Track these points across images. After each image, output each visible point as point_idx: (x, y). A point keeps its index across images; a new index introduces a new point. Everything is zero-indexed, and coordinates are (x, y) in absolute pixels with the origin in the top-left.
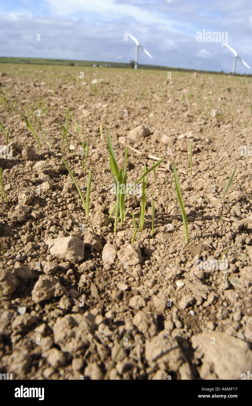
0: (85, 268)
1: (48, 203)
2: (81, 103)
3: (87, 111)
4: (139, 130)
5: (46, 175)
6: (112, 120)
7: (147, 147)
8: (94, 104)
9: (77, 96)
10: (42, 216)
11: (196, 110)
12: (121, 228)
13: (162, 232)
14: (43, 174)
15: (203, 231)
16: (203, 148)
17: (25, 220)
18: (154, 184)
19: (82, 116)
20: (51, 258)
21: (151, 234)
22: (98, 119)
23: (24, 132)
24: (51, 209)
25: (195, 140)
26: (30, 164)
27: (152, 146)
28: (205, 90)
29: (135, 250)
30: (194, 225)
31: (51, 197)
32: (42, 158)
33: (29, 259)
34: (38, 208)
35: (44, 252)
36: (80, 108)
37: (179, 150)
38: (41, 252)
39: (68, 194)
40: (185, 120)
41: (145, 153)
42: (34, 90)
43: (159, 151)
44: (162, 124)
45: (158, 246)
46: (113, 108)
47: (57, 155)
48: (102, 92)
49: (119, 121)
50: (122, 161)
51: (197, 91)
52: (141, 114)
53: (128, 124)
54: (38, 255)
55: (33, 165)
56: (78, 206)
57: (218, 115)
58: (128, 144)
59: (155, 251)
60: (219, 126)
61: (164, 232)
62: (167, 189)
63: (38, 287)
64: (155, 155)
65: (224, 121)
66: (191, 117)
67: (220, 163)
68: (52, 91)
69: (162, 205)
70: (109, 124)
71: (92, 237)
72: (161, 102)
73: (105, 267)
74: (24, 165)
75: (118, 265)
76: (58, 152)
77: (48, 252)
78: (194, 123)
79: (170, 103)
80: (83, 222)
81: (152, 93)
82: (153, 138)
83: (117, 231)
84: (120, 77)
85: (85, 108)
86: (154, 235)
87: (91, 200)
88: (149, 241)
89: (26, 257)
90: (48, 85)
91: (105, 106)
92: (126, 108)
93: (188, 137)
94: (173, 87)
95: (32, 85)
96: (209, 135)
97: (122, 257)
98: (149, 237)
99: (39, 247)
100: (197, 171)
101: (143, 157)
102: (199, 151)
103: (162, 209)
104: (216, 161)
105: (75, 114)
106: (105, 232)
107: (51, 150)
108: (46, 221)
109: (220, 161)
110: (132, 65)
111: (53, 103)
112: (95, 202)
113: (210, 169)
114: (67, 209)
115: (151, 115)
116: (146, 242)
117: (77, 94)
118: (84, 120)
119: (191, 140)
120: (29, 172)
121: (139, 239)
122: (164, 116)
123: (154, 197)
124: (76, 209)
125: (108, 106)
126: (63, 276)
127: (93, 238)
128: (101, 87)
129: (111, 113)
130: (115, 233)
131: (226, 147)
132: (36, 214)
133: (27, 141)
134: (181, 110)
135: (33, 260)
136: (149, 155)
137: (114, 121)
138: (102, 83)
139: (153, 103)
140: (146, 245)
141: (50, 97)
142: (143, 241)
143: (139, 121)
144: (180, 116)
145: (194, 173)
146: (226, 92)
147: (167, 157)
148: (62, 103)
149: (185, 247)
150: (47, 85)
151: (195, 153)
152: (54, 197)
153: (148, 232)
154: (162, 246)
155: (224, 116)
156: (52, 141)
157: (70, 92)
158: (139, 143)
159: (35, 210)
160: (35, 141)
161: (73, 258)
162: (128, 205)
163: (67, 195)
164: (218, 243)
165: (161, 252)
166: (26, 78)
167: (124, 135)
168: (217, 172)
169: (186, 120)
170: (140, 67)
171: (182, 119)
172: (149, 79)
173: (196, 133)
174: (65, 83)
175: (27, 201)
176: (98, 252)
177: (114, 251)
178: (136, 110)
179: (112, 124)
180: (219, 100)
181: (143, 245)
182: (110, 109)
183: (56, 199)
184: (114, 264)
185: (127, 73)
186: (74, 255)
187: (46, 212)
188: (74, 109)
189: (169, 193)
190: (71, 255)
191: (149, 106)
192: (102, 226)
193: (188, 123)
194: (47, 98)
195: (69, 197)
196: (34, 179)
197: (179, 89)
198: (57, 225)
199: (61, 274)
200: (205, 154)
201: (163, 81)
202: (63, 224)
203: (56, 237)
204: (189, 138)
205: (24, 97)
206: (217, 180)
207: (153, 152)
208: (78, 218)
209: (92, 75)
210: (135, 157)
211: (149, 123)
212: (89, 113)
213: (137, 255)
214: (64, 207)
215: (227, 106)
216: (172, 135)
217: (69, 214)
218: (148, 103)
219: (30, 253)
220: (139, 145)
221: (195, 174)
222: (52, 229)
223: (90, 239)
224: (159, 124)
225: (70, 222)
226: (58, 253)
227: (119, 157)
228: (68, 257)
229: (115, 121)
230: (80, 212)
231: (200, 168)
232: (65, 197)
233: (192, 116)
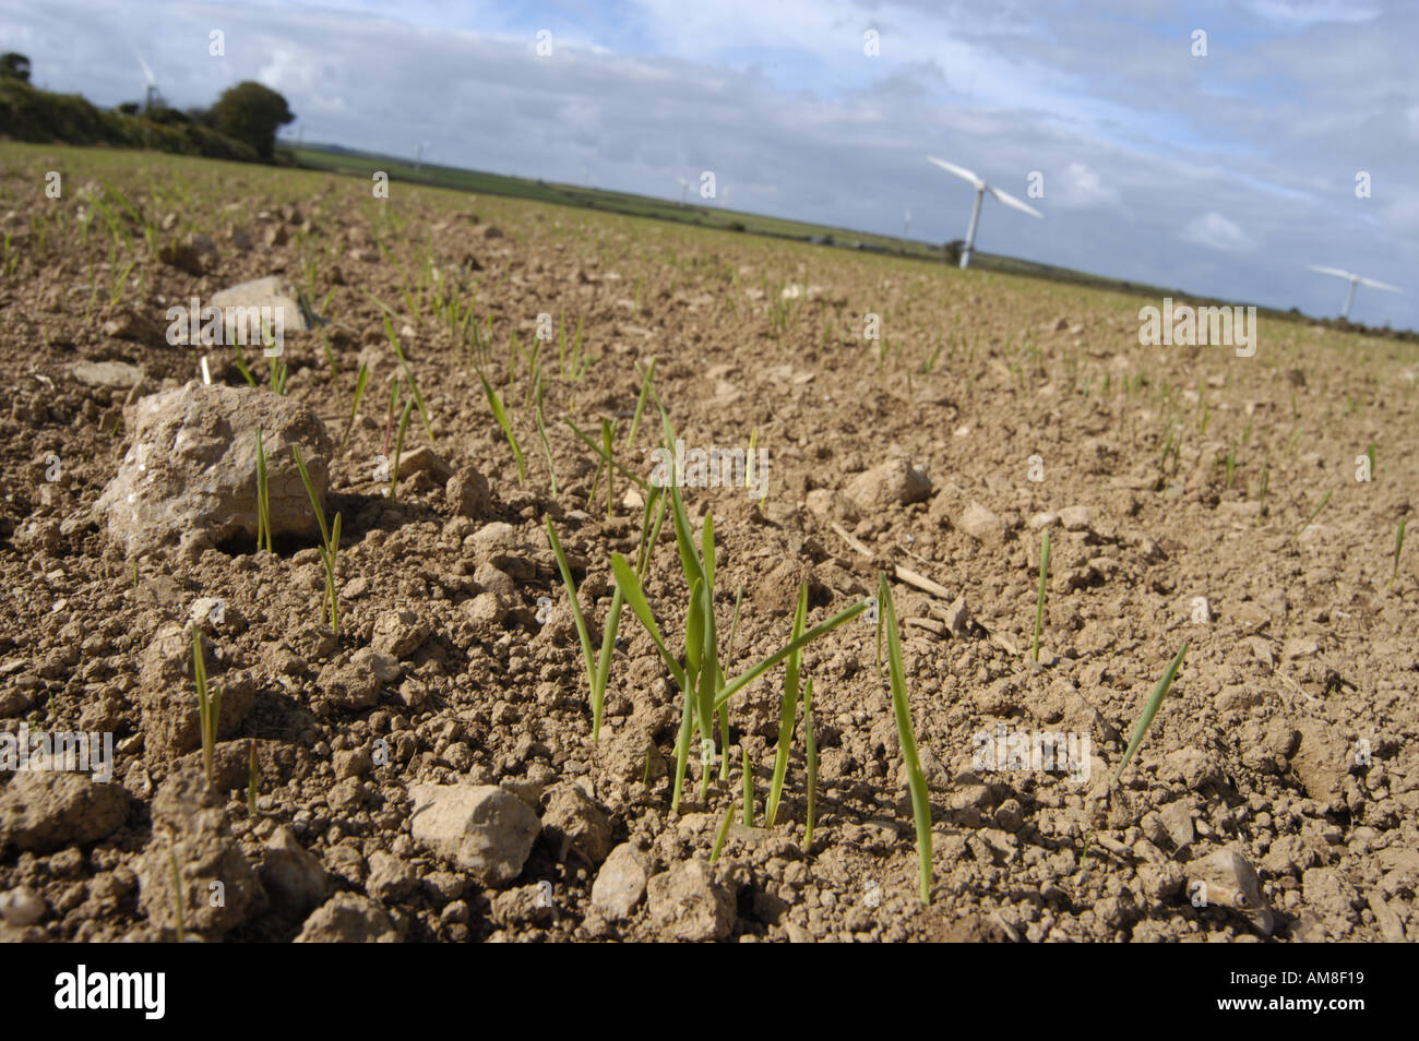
0: (512, 909)
1: (473, 664)
2: (721, 356)
3: (732, 388)
4: (890, 473)
5: (498, 573)
6: (812, 428)
7: (903, 538)
8: (766, 366)
9: (715, 331)
10: (434, 702)
11: (1141, 435)
12: (700, 801)
13: (848, 844)
14: (489, 567)
15: (1002, 871)
16: (1114, 571)
17: (372, 703)
18: (874, 670)
19: (711, 401)
20: (407, 848)
21: (804, 846)
22: (764, 417)
23: (489, 424)
24: (476, 686)
25: (1093, 539)
26: (460, 528)
27: (925, 538)
28: (1201, 370)
29: (711, 884)
30: (971, 841)
31: (488, 648)
32: (511, 514)
33: (334, 832)
34: (430, 676)
35: (393, 821)
36: (711, 375)
37: (1022, 568)
38: (378, 820)
39: (553, 649)
40: (1081, 463)
41: (888, 558)
42: (573, 292)
43: (947, 559)
44: (992, 466)
45: (810, 893)
46: (829, 389)
47: (567, 514)
48: (808, 331)
49: (833, 435)
50: (786, 572)
51: (1169, 370)
52: (927, 422)
53: (867, 450)
54: (370, 828)
55: (471, 531)
56: (575, 696)
57: (1223, 462)
58: (838, 518)
59: (795, 909)
60: (1215, 502)
61: (854, 847)
62: (919, 696)
63: (314, 927)
64: (926, 572)
65: (1245, 486)
66: (1109, 455)
67: (1168, 637)
68: (633, 305)
69: (881, 750)
70: (797, 440)
71: (574, 807)
72: (1013, 391)
73: (586, 923)
74: (440, 526)
75: (639, 929)
76: (576, 507)
77: (404, 824)
78: (1115, 481)
79: (1046, 400)
80: (573, 754)
81: (993, 354)
82: (938, 508)
83: (682, 812)
84: (892, 287)
85: (728, 374)
86: (816, 851)
87: (629, 686)
88: (783, 867)
89: (325, 826)
90: (630, 284)
91: (802, 377)
92: (878, 394)
93: (1067, 523)
94: (1077, 343)
95: (573, 276)
96: (1162, 530)
97: (660, 901)
98: (790, 854)
99: (384, 800)
100: (1063, 649)
101: (874, 571)
102: (1096, 579)
103: (876, 763)
104: (1157, 629)
105: (690, 392)
106: (637, 805)
107: (554, 495)
108: (441, 723)
109: (1170, 630)
110: (953, 252)
111: (624, 344)
112: (640, 693)
113: (1119, 654)
114: (532, 698)
115: (963, 431)
116: (772, 867)
117: (717, 327)
118: (713, 416)
119: (1078, 537)
120: (446, 551)
121: (751, 852)
122: (1008, 438)
123: (860, 714)
124: (562, 705)
125: (812, 380)
126: (426, 918)
127: (579, 812)
128: (811, 313)
129: (818, 404)
130: (672, 815)
131: (1218, 584)
132: (415, 693)
133: (486, 455)
134: (1079, 428)
135: (347, 839)
136: (898, 568)
137: (816, 432)
138: (818, 299)
139: (982, 391)
140: (768, 878)
141: (620, 325)
142: (763, 863)
143: (912, 446)
144: (1068, 448)
145: (1046, 656)
146: (1285, 385)
147: (967, 586)
148: (653, 347)
149: (914, 919)
150: (625, 283)
151: (1077, 583)
152: (500, 650)
153: (795, 835)
154: (827, 896)
155: (1248, 468)
156: (570, 468)
157: (695, 315)
158: (879, 522)
159: (421, 678)
160: (511, 459)
161: (480, 861)
162: (751, 727)
163: (550, 650)
164: (1049, 928)
165: (813, 914)
166: (562, 251)
167: (833, 485)
168: (1138, 667)
169: (1088, 466)
170: (981, 262)
171: (1071, 460)
172: (995, 305)
173: (1113, 517)
174: (688, 286)
175: (399, 643)
176: (584, 865)
177: (637, 876)
178: (910, 407)
179: (809, 443)
180: (1250, 409)
181: (754, 877)
182: (816, 391)
183: (505, 660)
184: (625, 923)
185: (923, 278)
186: (485, 853)
187: (455, 694)
188: (689, 374)
189: (921, 711)
190: (475, 851)
191: (963, 401)
192: (631, 780)
193: (1090, 477)
194: (609, 326)
195: (554, 660)
196: (453, 577)
197: (1098, 352)
198: (475, 744)
199: (423, 909)
200: (1117, 594)
201: (1048, 319)
202: (497, 747)
203: (455, 781)
204: (1071, 530)
205: (532, 313)
206: (1131, 697)
207: (921, 559)
208: (558, 737)
209: (794, 269)
210: (846, 567)
211: (946, 458)
212: (737, 395)
213: (713, 904)
214: (525, 692)
215: (1276, 436)
216: (1009, 510)
217: (535, 716)
218: (963, 386)
219: (344, 813)
220: (874, 528)
221: (1050, 661)
222: (453, 753)
223: (566, 812)
224: (981, 467)
225: (525, 742)
226: (437, 836)
227: (781, 555)
228: (465, 858)
229: (819, 436)
230: (573, 720)
231: (1078, 642)
232: (538, 657)
233: (1115, 454)
